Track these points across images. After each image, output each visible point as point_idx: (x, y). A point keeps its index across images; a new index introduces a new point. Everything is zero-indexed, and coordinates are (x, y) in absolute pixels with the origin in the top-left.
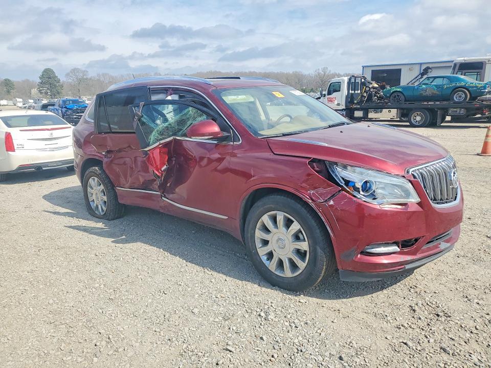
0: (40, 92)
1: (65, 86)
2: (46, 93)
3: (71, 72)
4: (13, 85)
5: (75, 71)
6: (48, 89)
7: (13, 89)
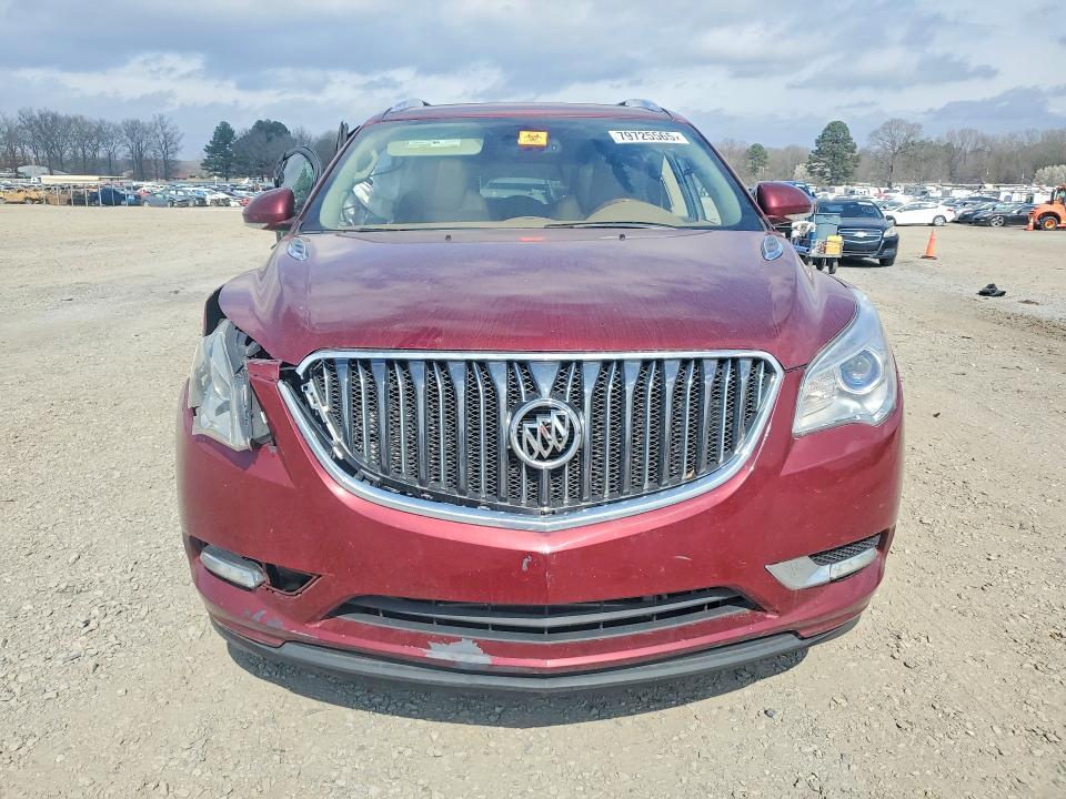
0: (810, 170)
1: (864, 159)
2: (822, 174)
3: (884, 128)
4: (766, 157)
5: (892, 125)
6: (828, 165)
7: (764, 164)
